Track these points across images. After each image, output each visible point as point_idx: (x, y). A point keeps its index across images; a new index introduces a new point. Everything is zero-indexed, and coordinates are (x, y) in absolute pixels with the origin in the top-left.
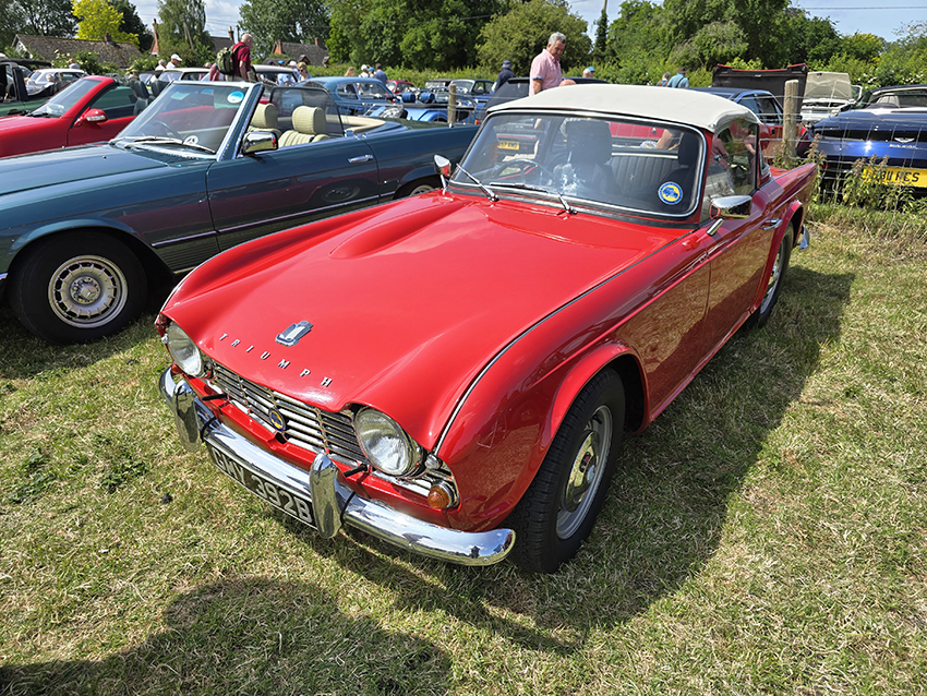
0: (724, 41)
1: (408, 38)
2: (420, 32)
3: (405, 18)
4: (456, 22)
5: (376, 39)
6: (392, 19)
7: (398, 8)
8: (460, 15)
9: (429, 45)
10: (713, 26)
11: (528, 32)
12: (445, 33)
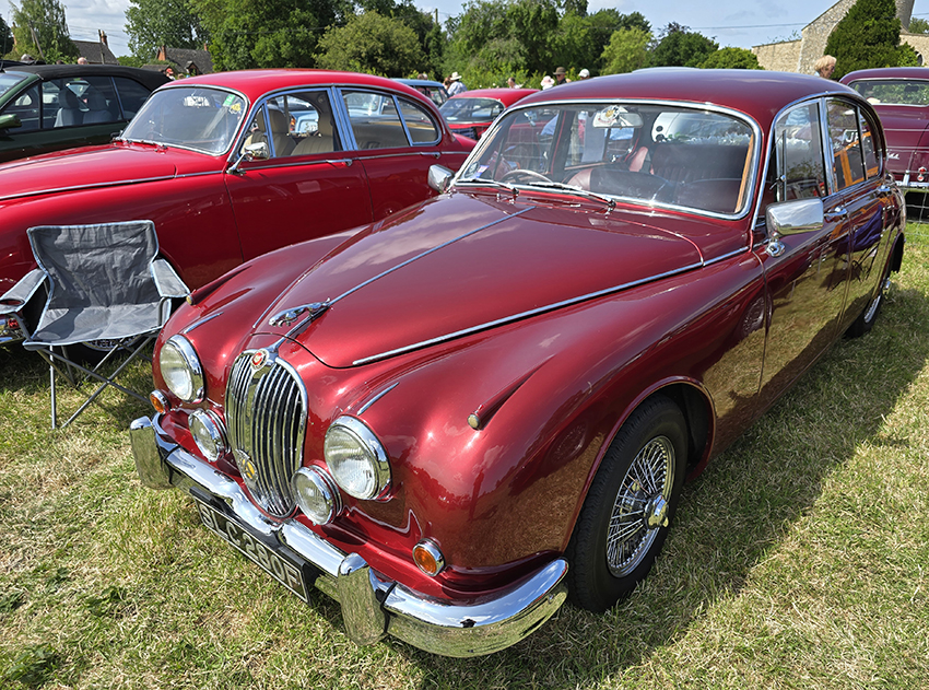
0: (504, 55)
1: (259, 46)
2: (270, 41)
3: (255, 28)
4: (302, 32)
5: (232, 46)
6: (244, 28)
7: (247, 18)
8: (307, 25)
9: (280, 55)
10: (496, 42)
11: (360, 44)
12: (294, 43)
